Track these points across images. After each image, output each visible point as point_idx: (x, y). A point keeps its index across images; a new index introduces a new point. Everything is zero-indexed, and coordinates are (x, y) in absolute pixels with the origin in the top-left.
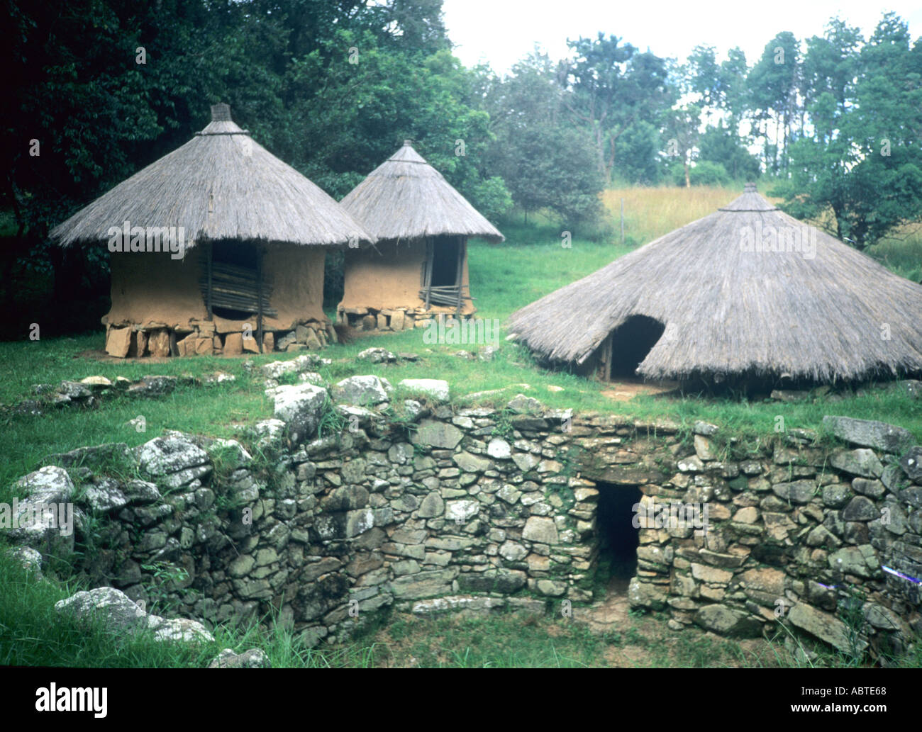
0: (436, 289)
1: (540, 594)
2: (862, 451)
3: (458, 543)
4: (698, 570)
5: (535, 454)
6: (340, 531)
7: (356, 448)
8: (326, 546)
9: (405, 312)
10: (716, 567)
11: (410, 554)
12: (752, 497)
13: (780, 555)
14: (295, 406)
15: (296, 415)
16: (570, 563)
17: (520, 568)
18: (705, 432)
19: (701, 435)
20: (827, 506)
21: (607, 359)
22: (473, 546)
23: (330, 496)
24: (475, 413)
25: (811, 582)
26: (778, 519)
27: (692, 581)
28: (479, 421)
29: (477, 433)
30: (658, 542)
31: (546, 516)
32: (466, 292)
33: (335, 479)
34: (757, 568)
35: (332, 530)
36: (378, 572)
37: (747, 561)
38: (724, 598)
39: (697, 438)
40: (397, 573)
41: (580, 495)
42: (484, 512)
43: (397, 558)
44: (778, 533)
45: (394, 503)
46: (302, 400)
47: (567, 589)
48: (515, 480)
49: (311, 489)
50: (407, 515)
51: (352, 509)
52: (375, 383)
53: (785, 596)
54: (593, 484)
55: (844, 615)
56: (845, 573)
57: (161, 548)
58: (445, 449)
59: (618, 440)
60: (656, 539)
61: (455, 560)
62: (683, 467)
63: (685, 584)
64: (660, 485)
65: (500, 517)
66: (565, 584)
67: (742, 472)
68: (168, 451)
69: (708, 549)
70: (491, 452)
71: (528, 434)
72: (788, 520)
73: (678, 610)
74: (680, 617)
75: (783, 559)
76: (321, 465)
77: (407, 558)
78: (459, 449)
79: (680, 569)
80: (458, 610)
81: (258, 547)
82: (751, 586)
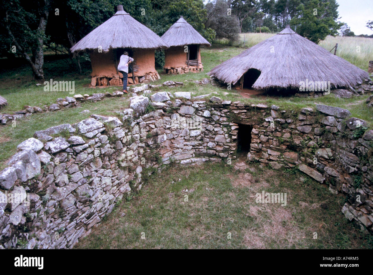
0: (191, 61)
1: (220, 157)
2: (330, 117)
3: (194, 143)
4: (269, 151)
5: (219, 115)
6: (155, 142)
7: (160, 116)
8: (151, 147)
9: (182, 68)
10: (275, 151)
11: (179, 147)
12: (289, 130)
13: (297, 148)
14: (137, 104)
15: (137, 107)
16: (229, 148)
17: (214, 150)
18: (275, 109)
19: (273, 110)
20: (315, 135)
21: (242, 82)
22: (199, 144)
23: (152, 132)
24: (199, 102)
25: (307, 158)
26: (297, 138)
27: (267, 154)
28: (200, 105)
29: (200, 109)
30: (257, 142)
31: (222, 134)
32: (200, 61)
33: (153, 126)
34: (289, 152)
35: (153, 142)
36: (169, 153)
37: (285, 150)
38: (277, 160)
39: (272, 111)
40: (175, 153)
41: (233, 128)
42: (202, 133)
43: (175, 148)
44: (297, 142)
45: (173, 132)
46: (139, 102)
47: (228, 156)
48: (212, 124)
49: (144, 130)
50: (178, 136)
51: (159, 135)
52: (166, 94)
53: (298, 161)
54: (237, 125)
55: (318, 170)
56: (320, 157)
57: (85, 159)
58: (189, 114)
59: (246, 111)
60: (257, 141)
61: (193, 148)
62: (267, 120)
63: (265, 155)
64: (259, 125)
65: (207, 135)
66: (228, 154)
67: (286, 122)
68: (88, 124)
69: (273, 145)
70: (204, 115)
71: (216, 109)
72: (301, 138)
73: (262, 163)
74: (263, 164)
75: (298, 150)
76: (147, 122)
77: (178, 148)
78: (194, 114)
79: (263, 151)
80: (194, 162)
81: (127, 151)
82: (286, 157)
